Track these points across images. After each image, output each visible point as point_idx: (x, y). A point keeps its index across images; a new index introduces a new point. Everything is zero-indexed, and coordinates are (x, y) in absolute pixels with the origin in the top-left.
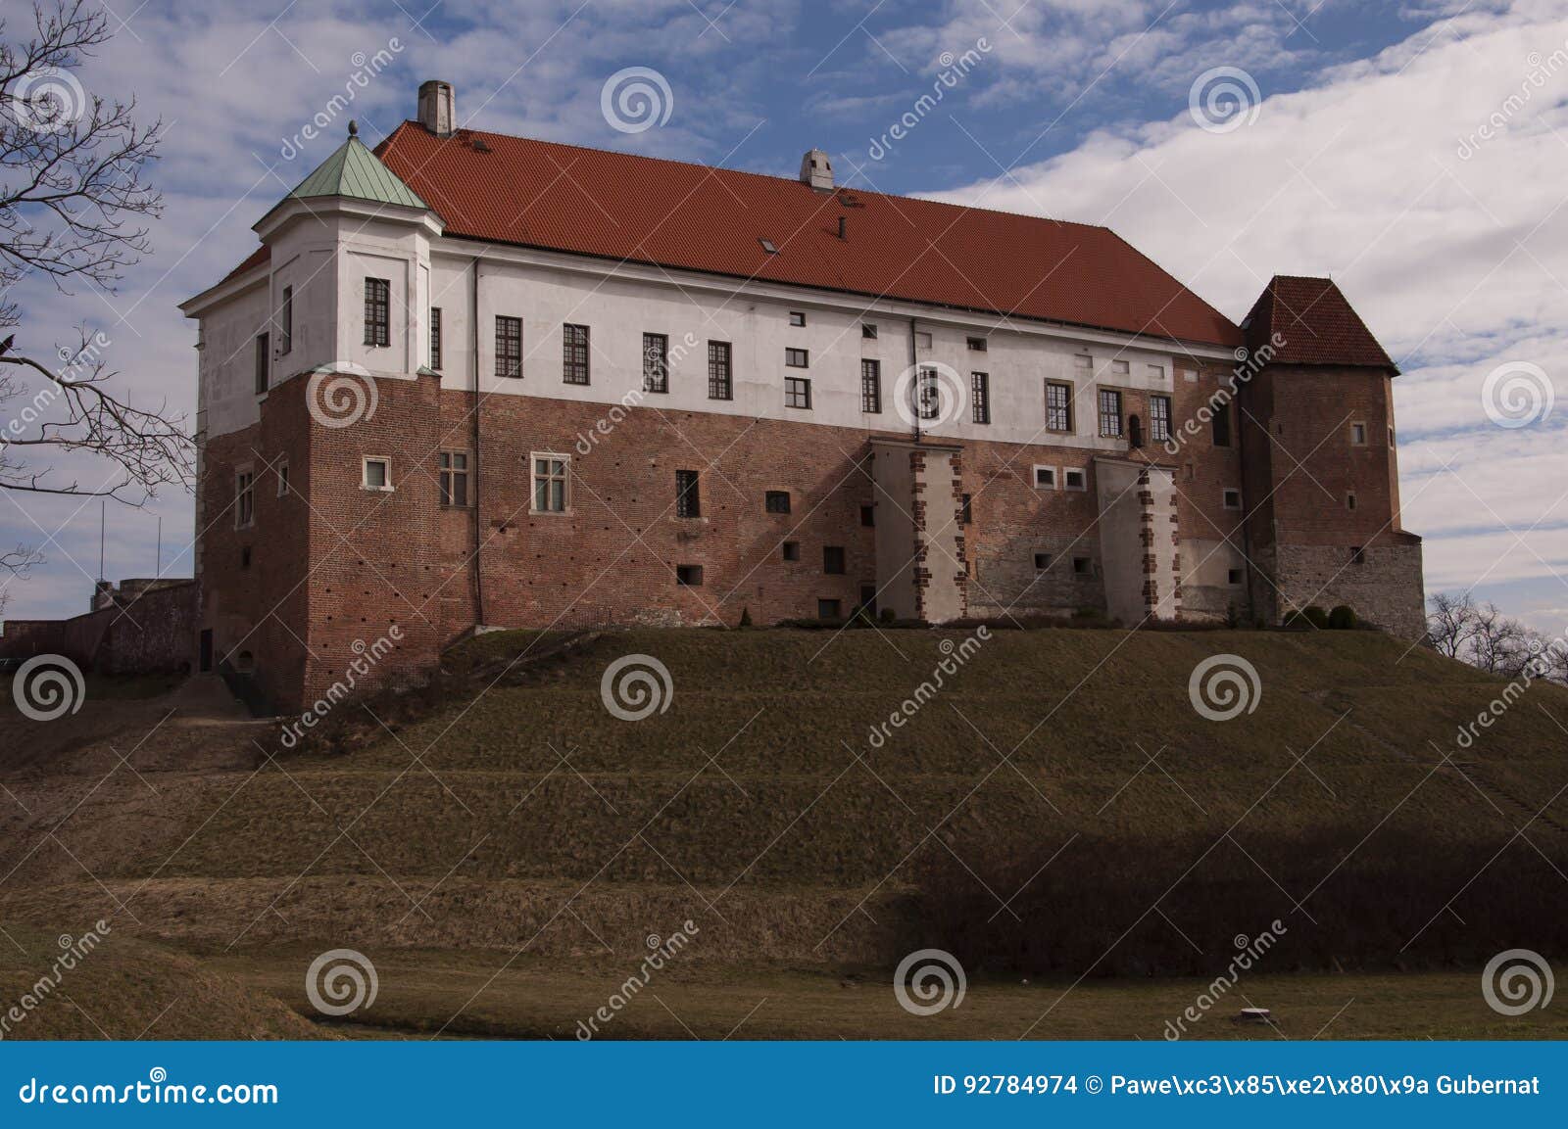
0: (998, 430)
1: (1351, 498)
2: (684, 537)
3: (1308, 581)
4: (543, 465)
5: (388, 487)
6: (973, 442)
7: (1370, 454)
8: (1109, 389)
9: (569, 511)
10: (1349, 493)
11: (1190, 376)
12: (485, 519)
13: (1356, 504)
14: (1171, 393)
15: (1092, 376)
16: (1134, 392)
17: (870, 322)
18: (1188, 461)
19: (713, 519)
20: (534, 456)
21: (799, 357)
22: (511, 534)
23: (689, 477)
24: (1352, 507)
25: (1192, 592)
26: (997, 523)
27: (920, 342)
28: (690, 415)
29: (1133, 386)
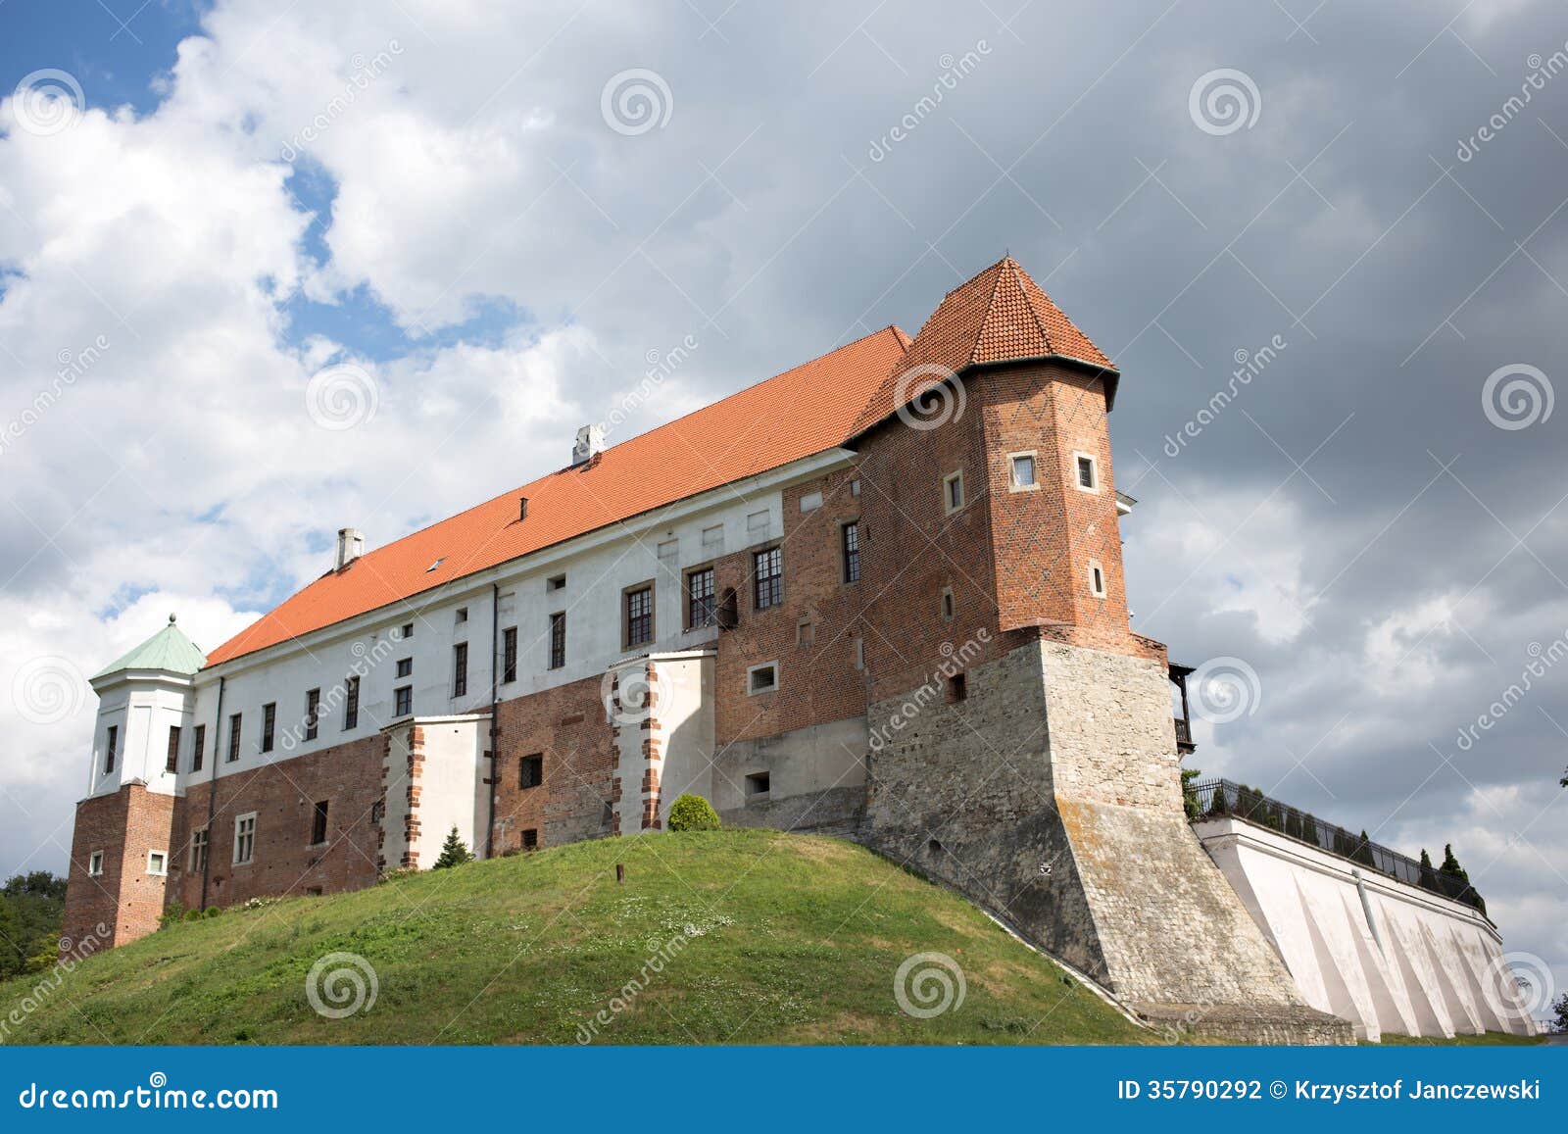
0: (575, 669)
1: (948, 598)
2: (313, 862)
3: (903, 750)
4: (243, 823)
5: (100, 872)
6: (546, 693)
7: (968, 519)
8: (698, 569)
9: (251, 860)
10: (947, 590)
11: (812, 501)
12: (211, 878)
13: (954, 603)
14: (780, 539)
15: (676, 563)
16: (730, 558)
17: (460, 606)
18: (804, 621)
19: (333, 841)
20: (238, 819)
21: (405, 666)
22: (223, 883)
23: (323, 806)
24: (950, 613)
25: (797, 804)
26: (566, 778)
27: (504, 603)
28: (328, 751)
29: (728, 551)
